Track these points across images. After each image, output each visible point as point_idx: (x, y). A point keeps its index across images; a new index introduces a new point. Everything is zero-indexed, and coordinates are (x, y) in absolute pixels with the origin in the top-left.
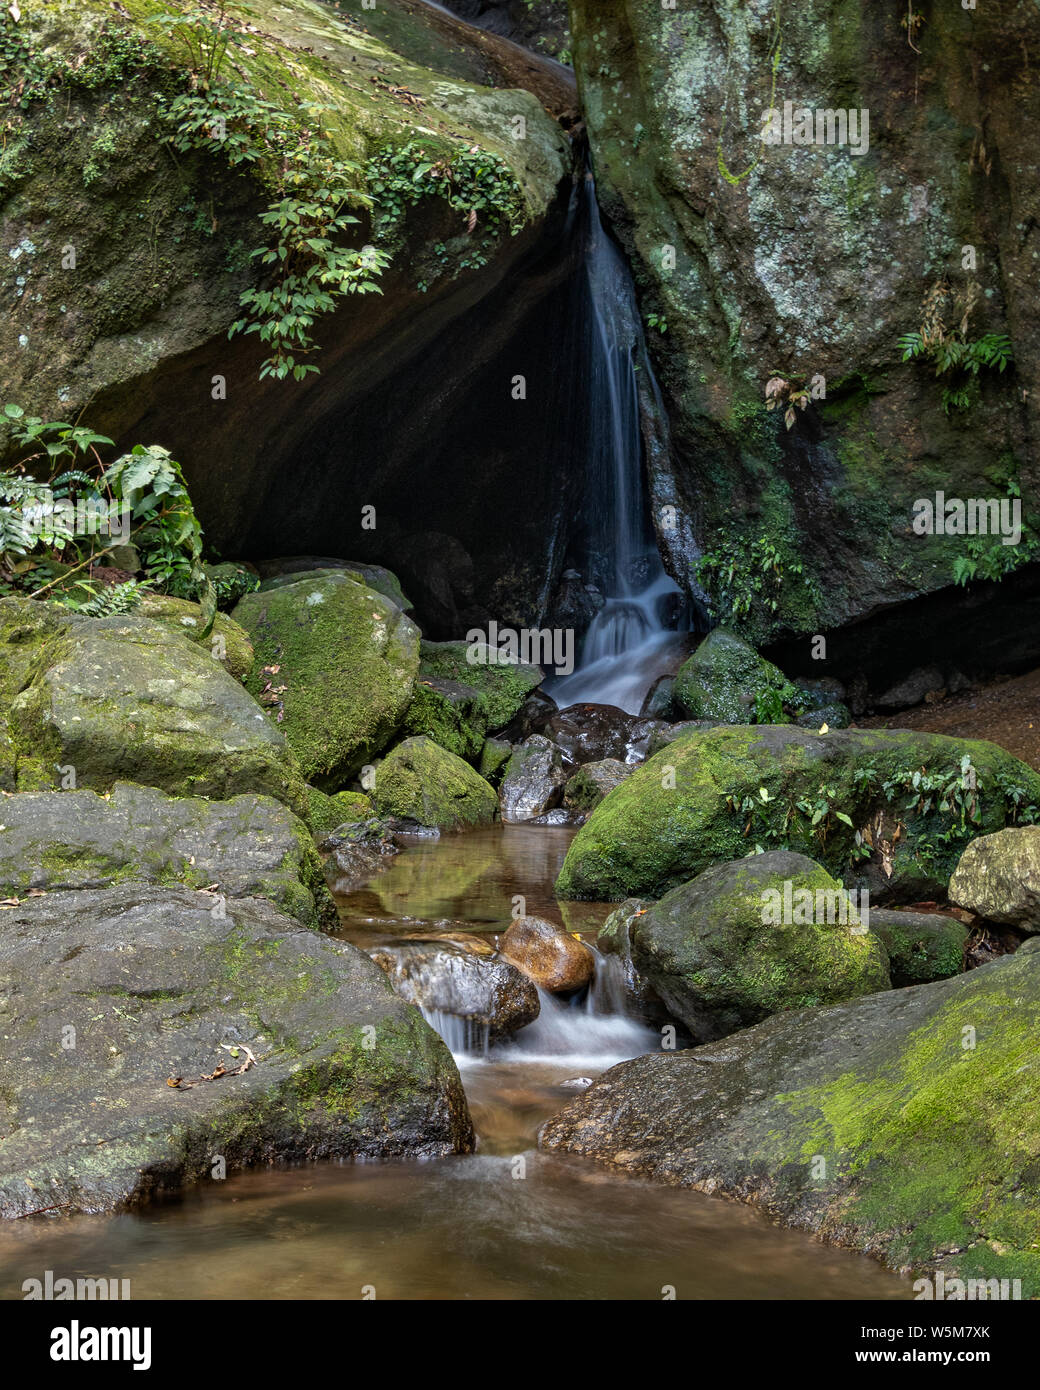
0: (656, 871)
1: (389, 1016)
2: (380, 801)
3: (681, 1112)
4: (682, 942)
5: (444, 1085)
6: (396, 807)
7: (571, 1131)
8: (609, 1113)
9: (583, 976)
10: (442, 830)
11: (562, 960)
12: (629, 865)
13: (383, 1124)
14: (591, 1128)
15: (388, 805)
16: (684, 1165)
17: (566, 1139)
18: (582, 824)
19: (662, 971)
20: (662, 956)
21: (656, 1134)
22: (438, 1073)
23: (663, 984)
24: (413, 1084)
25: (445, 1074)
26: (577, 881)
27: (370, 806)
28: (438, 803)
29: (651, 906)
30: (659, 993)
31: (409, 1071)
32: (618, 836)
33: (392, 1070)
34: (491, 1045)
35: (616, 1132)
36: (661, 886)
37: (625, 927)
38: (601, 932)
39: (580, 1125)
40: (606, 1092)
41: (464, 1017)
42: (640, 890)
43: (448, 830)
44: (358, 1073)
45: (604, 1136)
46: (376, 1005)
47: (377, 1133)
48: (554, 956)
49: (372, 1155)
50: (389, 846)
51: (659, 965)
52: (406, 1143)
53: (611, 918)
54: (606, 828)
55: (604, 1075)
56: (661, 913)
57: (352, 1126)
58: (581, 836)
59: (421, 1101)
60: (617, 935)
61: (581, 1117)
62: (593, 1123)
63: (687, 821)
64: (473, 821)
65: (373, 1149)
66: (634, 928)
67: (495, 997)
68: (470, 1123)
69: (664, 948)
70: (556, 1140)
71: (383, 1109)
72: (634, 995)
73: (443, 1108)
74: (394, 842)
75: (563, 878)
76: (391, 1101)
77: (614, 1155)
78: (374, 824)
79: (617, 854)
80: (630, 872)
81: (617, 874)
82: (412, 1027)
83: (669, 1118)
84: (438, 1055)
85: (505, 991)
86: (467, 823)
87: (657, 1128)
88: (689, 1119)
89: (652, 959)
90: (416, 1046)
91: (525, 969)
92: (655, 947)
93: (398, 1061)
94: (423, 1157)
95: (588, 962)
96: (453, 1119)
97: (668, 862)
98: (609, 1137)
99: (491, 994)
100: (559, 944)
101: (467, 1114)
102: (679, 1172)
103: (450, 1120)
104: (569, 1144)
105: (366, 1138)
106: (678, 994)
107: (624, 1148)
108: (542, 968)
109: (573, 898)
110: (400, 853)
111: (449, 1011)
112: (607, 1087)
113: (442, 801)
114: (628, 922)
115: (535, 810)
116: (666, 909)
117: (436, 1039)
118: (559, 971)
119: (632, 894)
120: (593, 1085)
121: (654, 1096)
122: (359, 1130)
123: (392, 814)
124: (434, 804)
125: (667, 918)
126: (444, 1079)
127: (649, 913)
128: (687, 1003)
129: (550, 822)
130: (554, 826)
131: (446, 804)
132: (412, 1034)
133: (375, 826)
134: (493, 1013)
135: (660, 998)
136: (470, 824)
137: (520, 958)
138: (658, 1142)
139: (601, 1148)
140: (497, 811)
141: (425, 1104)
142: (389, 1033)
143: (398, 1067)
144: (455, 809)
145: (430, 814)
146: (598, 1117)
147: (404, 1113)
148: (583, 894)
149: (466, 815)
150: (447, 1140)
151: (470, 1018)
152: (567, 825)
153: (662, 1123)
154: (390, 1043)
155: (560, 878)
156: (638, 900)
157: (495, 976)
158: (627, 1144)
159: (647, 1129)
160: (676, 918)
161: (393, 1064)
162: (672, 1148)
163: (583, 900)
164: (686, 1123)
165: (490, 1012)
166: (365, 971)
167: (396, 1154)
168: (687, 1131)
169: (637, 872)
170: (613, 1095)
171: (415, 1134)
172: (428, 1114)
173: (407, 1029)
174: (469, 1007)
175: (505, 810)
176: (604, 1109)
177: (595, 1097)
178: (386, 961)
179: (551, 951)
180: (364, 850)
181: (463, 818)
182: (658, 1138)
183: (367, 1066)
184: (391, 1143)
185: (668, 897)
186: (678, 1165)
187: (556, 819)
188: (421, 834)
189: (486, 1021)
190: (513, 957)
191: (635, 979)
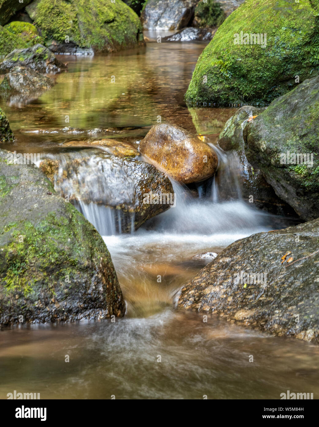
0: (266, 80)
1: (52, 212)
2: (44, 29)
3: (286, 278)
4: (285, 141)
5: (98, 265)
6: (57, 32)
7: (200, 296)
8: (230, 280)
9: (208, 170)
10: (95, 50)
11: (191, 158)
12: (244, 76)
13: (51, 297)
14: (216, 293)
15: (51, 32)
16: (289, 320)
17: (196, 302)
18: (210, 39)
19: (270, 165)
20: (270, 153)
21: (267, 295)
22: (92, 255)
23: (271, 175)
24: (73, 265)
25: (99, 256)
26: (203, 91)
27: (36, 33)
28: (91, 28)
29: (261, 111)
30: (269, 182)
31: (70, 255)
32: (234, 53)
33: (56, 255)
34: (136, 229)
35: (235, 295)
36: (270, 92)
37: (240, 130)
38: (221, 134)
39: (207, 291)
40: (227, 264)
41: (114, 207)
42: (254, 96)
43: (100, 50)
44: (30, 258)
45: (226, 298)
46: (41, 204)
47: (47, 304)
48: (184, 155)
49: (44, 322)
50: (52, 67)
51: (267, 160)
52: (70, 311)
53: (229, 123)
54: (225, 47)
55: (225, 250)
56: (268, 118)
57: (27, 300)
58: (205, 54)
59: (81, 278)
60: (235, 136)
61: (208, 285)
62: (217, 289)
63: (290, 39)
64: (120, 42)
65: (45, 317)
66: (247, 130)
67: (139, 190)
68: (120, 293)
69: (271, 146)
70: (189, 303)
71: (50, 285)
72: (250, 184)
73: (98, 283)
74: (56, 62)
75: (192, 90)
76: (57, 279)
77: (234, 314)
78: (39, 49)
79: (234, 68)
80: (246, 83)
81: (235, 84)
82: (71, 220)
83: (277, 283)
84: (92, 241)
85: (146, 186)
86: (116, 43)
87: (268, 291)
88: (292, 283)
89: (261, 155)
90: (75, 235)
91: (161, 167)
92: (264, 145)
93: (61, 247)
94: (84, 321)
95: (213, 159)
96: (106, 290)
97: (275, 73)
98: (230, 299)
99: (135, 188)
100: (188, 145)
101: (118, 287)
102: (285, 325)
103: (104, 291)
104: (199, 306)
105: (38, 308)
106: (283, 183)
107: (242, 308)
108: (176, 164)
109: (200, 105)
110: (62, 72)
111: (102, 203)
112: (228, 260)
113: (94, 27)
114: (243, 126)
115: (172, 29)
116: (272, 115)
117: (90, 229)
118: (189, 167)
119: (248, 100)
120: (217, 258)
121: (265, 266)
122: (32, 302)
123: (54, 39)
124: (88, 30)
125: (272, 121)
126: (98, 260)
127: (258, 118)
128: (291, 189)
129: (183, 39)
130: (185, 42)
131: (98, 29)
132: (71, 226)
133: (40, 51)
134: (137, 203)
135: (270, 185)
136: (118, 44)
137: (157, 158)
138: (269, 302)
139: (224, 308)
140: (140, 32)
141: (84, 280)
142: (53, 226)
143: (61, 252)
144: (105, 32)
145: (85, 37)
146: (221, 284)
147: (67, 287)
148: (208, 102)
149: (114, 37)
150: (102, 307)
151: (119, 208)
152: (198, 41)
153: (272, 287)
154: (54, 233)
155: (189, 89)
156: (251, 107)
157: (138, 175)
158: (244, 305)
159: (259, 292)
160: (281, 122)
161: (56, 250)
162: (279, 307)
163: (208, 107)
164: (290, 286)
165: (134, 202)
166: (31, 176)
167: (63, 320)
168: (291, 293)
169: (251, 82)
170: (232, 266)
171: (77, 304)
172: (86, 288)
173: (66, 222)
174: (118, 199)
175: (147, 30)
176: (225, 278)
177: (218, 268)
178: (50, 165)
179: (182, 152)
180: (31, 71)
181: (112, 40)
182: (268, 299)
183: (36, 252)
184: (58, 312)
185: (276, 103)
186: (284, 320)
187: (188, 36)
188: (79, 54)
189: (132, 209)
190: (152, 157)
191: (249, 171)
